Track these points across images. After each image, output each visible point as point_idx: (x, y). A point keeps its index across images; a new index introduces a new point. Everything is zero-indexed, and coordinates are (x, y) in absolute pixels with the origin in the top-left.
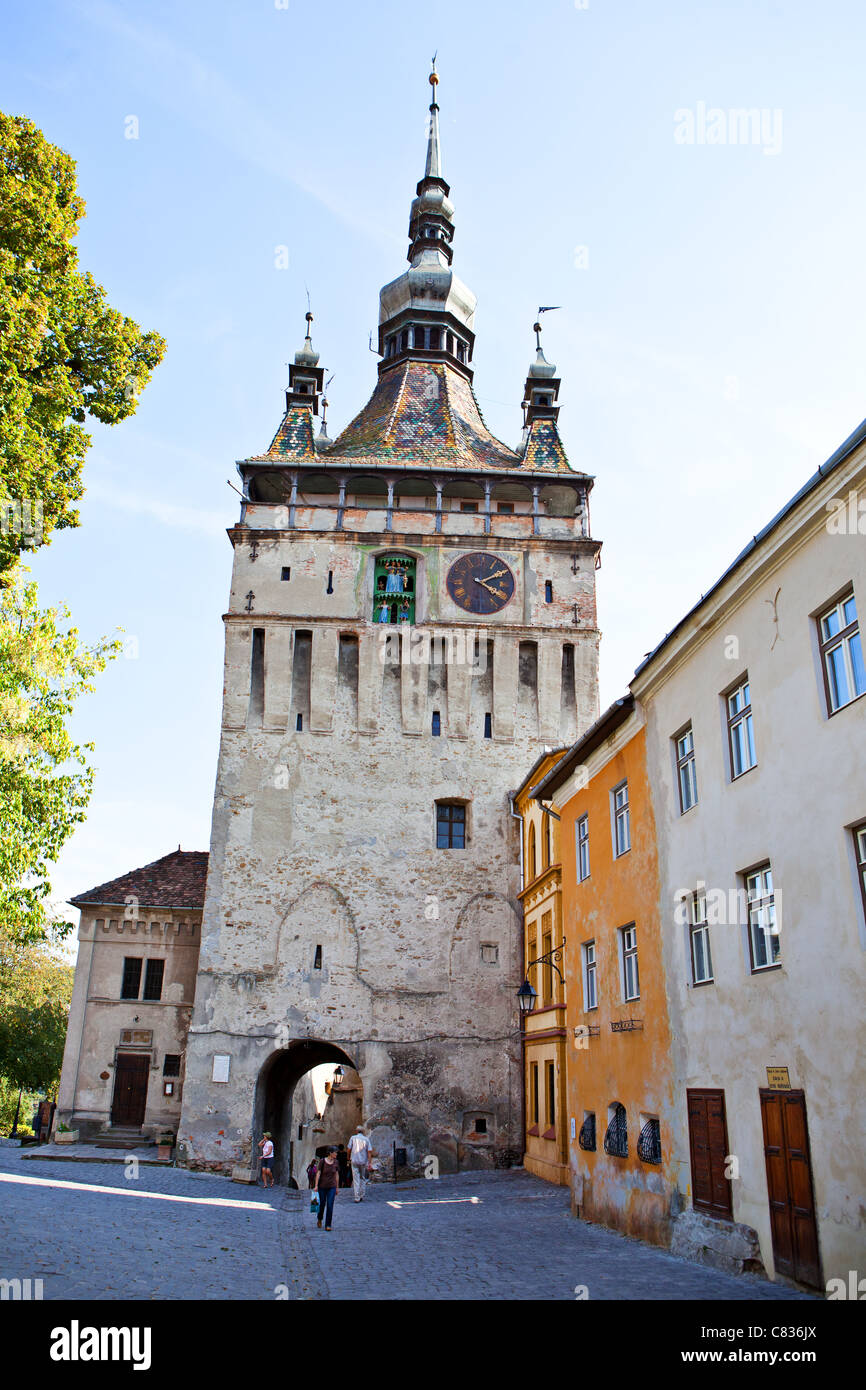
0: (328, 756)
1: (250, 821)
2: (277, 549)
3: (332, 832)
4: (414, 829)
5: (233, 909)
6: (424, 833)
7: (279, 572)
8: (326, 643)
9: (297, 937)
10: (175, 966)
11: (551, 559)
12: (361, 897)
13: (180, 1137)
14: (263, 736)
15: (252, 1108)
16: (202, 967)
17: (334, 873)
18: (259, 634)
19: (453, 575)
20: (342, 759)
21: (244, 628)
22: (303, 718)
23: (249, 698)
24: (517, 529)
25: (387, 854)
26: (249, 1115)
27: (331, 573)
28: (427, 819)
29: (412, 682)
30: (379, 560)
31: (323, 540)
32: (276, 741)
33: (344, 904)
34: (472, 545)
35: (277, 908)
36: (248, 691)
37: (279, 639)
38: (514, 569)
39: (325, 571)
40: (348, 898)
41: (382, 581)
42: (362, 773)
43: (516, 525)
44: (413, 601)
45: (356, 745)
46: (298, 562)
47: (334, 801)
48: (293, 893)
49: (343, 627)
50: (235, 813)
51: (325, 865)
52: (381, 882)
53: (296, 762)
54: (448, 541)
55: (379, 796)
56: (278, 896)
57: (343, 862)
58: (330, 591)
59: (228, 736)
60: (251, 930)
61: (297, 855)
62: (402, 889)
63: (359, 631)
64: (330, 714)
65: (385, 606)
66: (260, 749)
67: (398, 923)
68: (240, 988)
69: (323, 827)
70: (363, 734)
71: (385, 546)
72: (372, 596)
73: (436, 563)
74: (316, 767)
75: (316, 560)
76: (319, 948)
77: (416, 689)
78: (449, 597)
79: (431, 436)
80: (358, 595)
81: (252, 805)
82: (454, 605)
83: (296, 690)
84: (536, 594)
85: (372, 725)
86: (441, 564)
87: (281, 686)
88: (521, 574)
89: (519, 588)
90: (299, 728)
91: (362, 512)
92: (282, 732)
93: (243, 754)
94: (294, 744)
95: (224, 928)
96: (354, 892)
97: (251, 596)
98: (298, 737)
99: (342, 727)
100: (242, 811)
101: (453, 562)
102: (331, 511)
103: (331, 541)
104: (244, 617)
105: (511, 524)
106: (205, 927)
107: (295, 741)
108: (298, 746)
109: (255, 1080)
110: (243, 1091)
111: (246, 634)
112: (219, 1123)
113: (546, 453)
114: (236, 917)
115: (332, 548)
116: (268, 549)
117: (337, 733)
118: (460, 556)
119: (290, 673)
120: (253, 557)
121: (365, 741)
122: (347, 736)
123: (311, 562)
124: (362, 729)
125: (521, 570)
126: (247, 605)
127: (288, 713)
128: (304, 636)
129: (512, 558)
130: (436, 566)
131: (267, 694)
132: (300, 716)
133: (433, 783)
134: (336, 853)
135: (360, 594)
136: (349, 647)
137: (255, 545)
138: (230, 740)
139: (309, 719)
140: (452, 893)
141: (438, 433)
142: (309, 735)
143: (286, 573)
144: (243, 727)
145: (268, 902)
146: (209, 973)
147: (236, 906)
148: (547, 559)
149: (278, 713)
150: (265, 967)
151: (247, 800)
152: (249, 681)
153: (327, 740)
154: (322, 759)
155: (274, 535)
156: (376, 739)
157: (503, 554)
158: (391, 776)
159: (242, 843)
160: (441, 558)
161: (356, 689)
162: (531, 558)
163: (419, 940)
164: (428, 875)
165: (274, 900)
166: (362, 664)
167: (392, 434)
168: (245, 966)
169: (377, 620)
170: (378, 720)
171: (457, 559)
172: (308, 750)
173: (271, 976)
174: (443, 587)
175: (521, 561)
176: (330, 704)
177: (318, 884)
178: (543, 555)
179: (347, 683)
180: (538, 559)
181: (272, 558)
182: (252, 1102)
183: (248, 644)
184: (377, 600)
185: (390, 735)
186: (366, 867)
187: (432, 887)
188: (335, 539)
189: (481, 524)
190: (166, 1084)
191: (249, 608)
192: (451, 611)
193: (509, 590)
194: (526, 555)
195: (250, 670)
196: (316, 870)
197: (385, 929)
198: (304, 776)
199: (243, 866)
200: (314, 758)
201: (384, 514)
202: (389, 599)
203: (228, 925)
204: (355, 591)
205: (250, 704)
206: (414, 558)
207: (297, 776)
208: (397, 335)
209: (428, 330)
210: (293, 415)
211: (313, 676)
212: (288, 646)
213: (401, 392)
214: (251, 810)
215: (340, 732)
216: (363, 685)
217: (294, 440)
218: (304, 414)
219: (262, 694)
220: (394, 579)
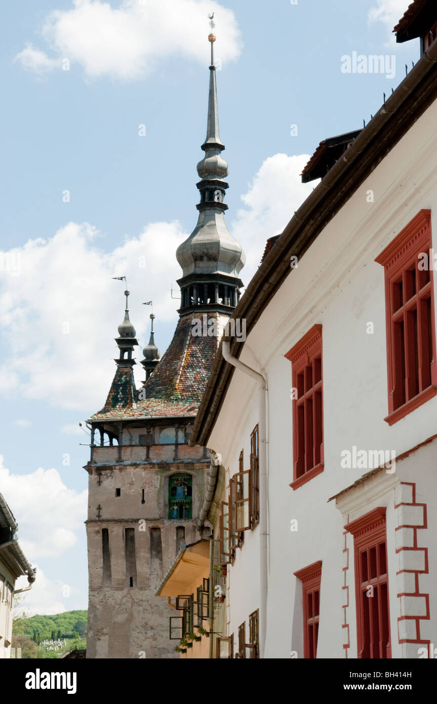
0: (148, 601)
1: (107, 643)
2: (112, 478)
3: (151, 647)
7: (114, 491)
8: (142, 534)
14: (111, 592)
18: (105, 532)
20: (156, 602)
21: (97, 529)
22: (133, 579)
23: (102, 570)
27: (143, 490)
30: (171, 478)
31: (138, 470)
32: (119, 595)
36: (101, 565)
37: (117, 532)
39: (140, 489)
41: (173, 491)
42: (167, 610)
44: (190, 503)
46: (125, 485)
47: (152, 628)
49: (152, 523)
50: (99, 639)
53: (130, 607)
58: (143, 502)
59: (92, 593)
63: (160, 526)
64: (148, 576)
65: (176, 508)
66: (111, 600)
69: (147, 644)
71: (173, 470)
72: (167, 502)
73: (203, 477)
74: (141, 608)
75: (134, 483)
79: (204, 380)
80: (159, 503)
81: (107, 634)
83: (128, 564)
86: (206, 479)
87: (119, 561)
90: (131, 585)
91: (161, 447)
92: (122, 589)
93: (101, 603)
94: (129, 595)
97: (99, 508)
98: (131, 591)
99: (155, 583)
100: (102, 638)
102: (142, 447)
103: (142, 470)
104: (95, 521)
107: (130, 594)
108: (131, 596)
111: (98, 532)
115: (143, 474)
116: (108, 477)
119: (123, 553)
120: (100, 483)
126: (98, 514)
127: (124, 577)
128: (130, 532)
130: (203, 481)
131: (112, 566)
132: (131, 579)
135: (160, 503)
136: (156, 534)
137: (100, 475)
138: (94, 596)
139: (136, 580)
142: (136, 590)
143: (118, 492)
144: (101, 587)
149: (119, 577)
151: (105, 631)
152: (102, 560)
153: (146, 592)
154: (144, 604)
155: (111, 468)
160: (205, 474)
161: (161, 560)
166: (163, 545)
167: (180, 381)
169: (170, 517)
172: (137, 599)
176: (148, 571)
179: (157, 556)
181: (110, 484)
183: (99, 538)
184: (171, 504)
188: (144, 468)
191: (99, 516)
195: (102, 554)
198: (135, 614)
200: (140, 603)
201: (173, 447)
204: (157, 501)
205: (103, 574)
206: (191, 476)
207: (131, 615)
208: (188, 289)
209: (206, 286)
210: (119, 375)
211: (137, 555)
212: (122, 538)
213: (188, 342)
214: (107, 637)
215: (154, 587)
216: (165, 557)
217: (120, 395)
218: (126, 373)
219: (110, 567)
220: (180, 490)
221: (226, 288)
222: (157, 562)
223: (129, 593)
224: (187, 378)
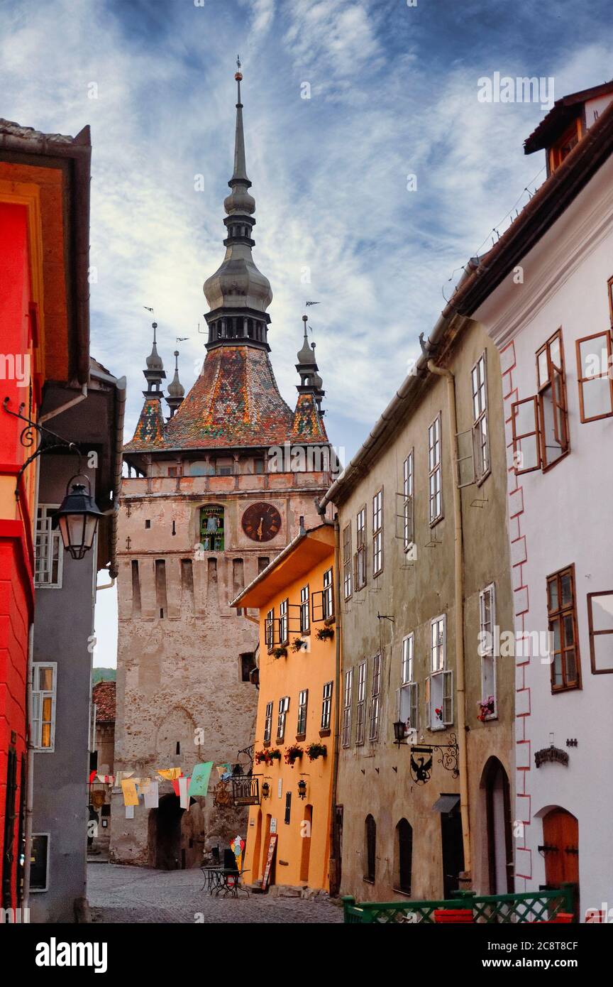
0: (179, 632)
1: (137, 674)
2: (142, 509)
3: (183, 677)
4: (228, 672)
5: (132, 725)
6: (234, 674)
7: (144, 523)
8: (173, 565)
9: (166, 738)
10: (103, 754)
11: (303, 502)
12: (200, 713)
13: (111, 848)
14: (141, 623)
15: (147, 831)
16: (116, 758)
17: (185, 700)
18: (135, 563)
19: (246, 517)
20: (186, 634)
21: (126, 560)
22: (164, 610)
23: (132, 601)
24: (283, 483)
25: (213, 688)
26: (146, 834)
27: (174, 522)
28: (235, 666)
29: (224, 585)
30: (202, 509)
31: (168, 502)
32: (149, 626)
33: (191, 718)
34: (256, 497)
35: (155, 722)
36: (131, 597)
37: (147, 564)
38: (281, 511)
39: (170, 521)
40: (193, 715)
41: (204, 523)
42: (198, 642)
43: (283, 480)
44: (222, 535)
45: (194, 625)
46: (155, 516)
47: (183, 659)
48: (163, 714)
49: (182, 556)
50: (129, 670)
51: (178, 697)
52: (210, 704)
53: (161, 638)
54: (241, 497)
55: (207, 654)
56: (155, 715)
57: (189, 695)
58: (174, 533)
59: (122, 624)
60: (142, 735)
61: (164, 692)
62: (222, 707)
63: (192, 557)
64: (179, 607)
65: (207, 539)
66: (140, 631)
67: (221, 727)
68: (137, 768)
69: (178, 674)
70: (197, 618)
71: (205, 502)
72: (199, 534)
73: (235, 511)
74: (171, 639)
75: (165, 515)
76: (178, 743)
77: (227, 589)
78: (243, 532)
79: (235, 413)
80: (190, 535)
81: (138, 665)
82: (246, 537)
83: (158, 595)
84: (294, 526)
85: (203, 612)
86: (238, 512)
87: (150, 593)
88: (285, 514)
89: (284, 523)
90: (162, 617)
91: (191, 479)
92: (152, 620)
93: (131, 635)
94: (159, 627)
95: (128, 736)
96: (197, 711)
97: (129, 540)
98: (161, 623)
99: (186, 615)
100: (132, 669)
101: (245, 509)
102: (172, 479)
103: (173, 502)
104: (126, 553)
105: (280, 480)
106: (117, 735)
108: (162, 627)
109: (148, 816)
110: (142, 822)
111: (128, 564)
112: (130, 839)
113: (305, 422)
114: (133, 729)
115: (174, 505)
116: (137, 509)
117: (183, 619)
118: (249, 505)
119: (154, 585)
120: (129, 515)
121: (199, 623)
122: (189, 620)
123: (162, 515)
124: (197, 615)
125: (285, 512)
126: (127, 545)
127: (154, 609)
128: (160, 563)
129: (280, 505)
130: (235, 513)
131: (142, 598)
132: (162, 610)
133: (238, 644)
134: (185, 689)
135: (191, 535)
136: (186, 566)
137: (129, 506)
138: (124, 627)
139: (167, 611)
140: (249, 708)
141: (239, 411)
142: (167, 621)
143: (148, 523)
144: (130, 619)
145: (150, 720)
146: (120, 761)
147: (132, 723)
148: (301, 502)
149: (149, 609)
150: (150, 755)
151: (135, 662)
152: (132, 592)
153: (177, 623)
154: (176, 635)
155: (140, 500)
156: (206, 621)
157: (274, 502)
158: (215, 642)
159: (134, 686)
160: (238, 506)
161: (192, 591)
162: (292, 503)
163: (233, 735)
164: (235, 698)
165: (153, 719)
166: (194, 577)
167: (211, 413)
168: (139, 756)
170: (206, 609)
171: (247, 507)
172: (168, 630)
173: (153, 760)
174: (239, 526)
175: (285, 505)
176: (179, 602)
177: (175, 708)
178: (298, 500)
179: (187, 588)
180: (295, 503)
181: (140, 514)
182: (147, 828)
183: (129, 569)
184: (202, 536)
185: (213, 618)
186: (202, 696)
187: (240, 705)
188: (175, 500)
189: (262, 481)
190: (103, 820)
191: (128, 548)
192: (245, 541)
193: (278, 525)
194: (288, 501)
195: (131, 585)
196: (175, 699)
197: (213, 730)
198: (166, 645)
199: (135, 700)
200: (171, 634)
201: (204, 479)
202: (208, 536)
203: (129, 734)
204: (188, 532)
205: (133, 606)
206: (222, 507)
207: (162, 646)
208: (216, 322)
209: (235, 320)
210: (147, 407)
211: (168, 587)
212: (152, 569)
213: (217, 375)
214: (137, 668)
215: (185, 618)
216: (196, 589)
217: (149, 428)
218: (154, 406)
219: (140, 598)
220: (212, 521)
221: (255, 322)
222: (188, 593)
223: (159, 624)
224: (217, 411)
